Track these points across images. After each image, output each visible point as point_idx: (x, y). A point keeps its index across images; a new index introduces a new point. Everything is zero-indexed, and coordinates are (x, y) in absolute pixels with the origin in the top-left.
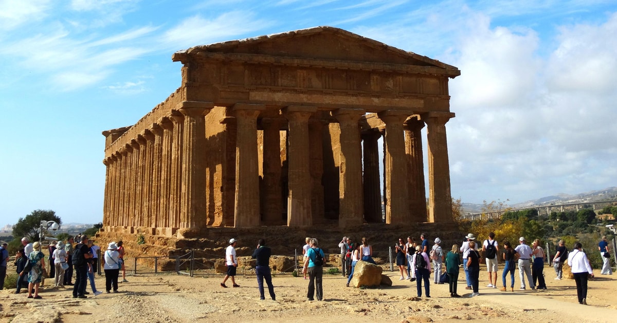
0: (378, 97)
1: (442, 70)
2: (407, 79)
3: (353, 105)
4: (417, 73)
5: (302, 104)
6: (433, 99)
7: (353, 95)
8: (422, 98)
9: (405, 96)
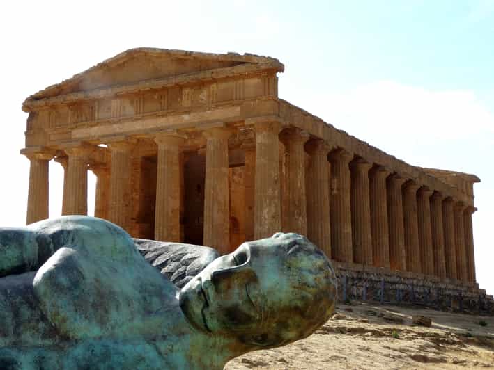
0: (188, 112)
1: (253, 66)
2: (223, 86)
3: (162, 127)
4: (224, 76)
5: (115, 135)
6: (252, 103)
7: (163, 116)
8: (238, 105)
9: (217, 106)
